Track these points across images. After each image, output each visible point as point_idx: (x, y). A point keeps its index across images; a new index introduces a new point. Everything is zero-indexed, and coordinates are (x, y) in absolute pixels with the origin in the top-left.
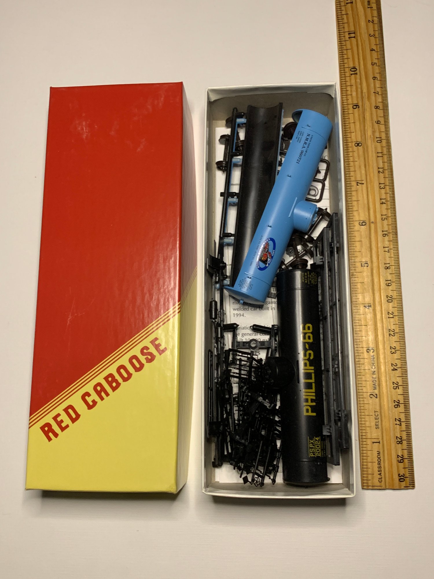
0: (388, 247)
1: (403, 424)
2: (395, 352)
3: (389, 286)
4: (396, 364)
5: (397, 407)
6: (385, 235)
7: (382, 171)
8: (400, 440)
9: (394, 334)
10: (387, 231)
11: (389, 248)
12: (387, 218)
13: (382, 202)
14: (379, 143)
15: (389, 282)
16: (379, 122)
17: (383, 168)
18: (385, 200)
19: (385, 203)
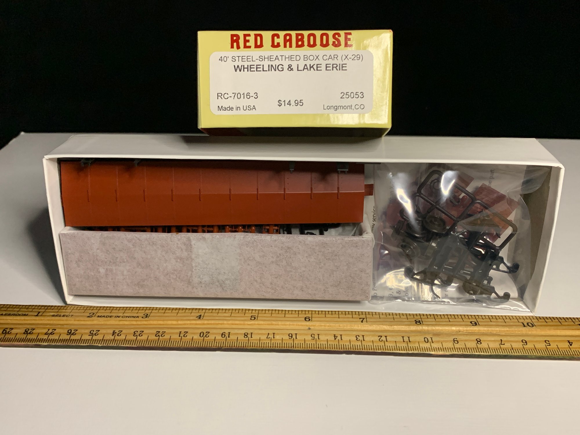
0: (274, 338)
1: (46, 337)
2: (135, 335)
3: (222, 335)
4: (120, 335)
5: (68, 332)
6: (290, 335)
7: (382, 340)
8: (29, 332)
9: (158, 336)
10: (296, 338)
11: (272, 338)
12: (314, 339)
13: (337, 337)
14: (425, 340)
15: (227, 335)
16: (456, 342)
17: (387, 341)
18: (340, 339)
19: (335, 339)
